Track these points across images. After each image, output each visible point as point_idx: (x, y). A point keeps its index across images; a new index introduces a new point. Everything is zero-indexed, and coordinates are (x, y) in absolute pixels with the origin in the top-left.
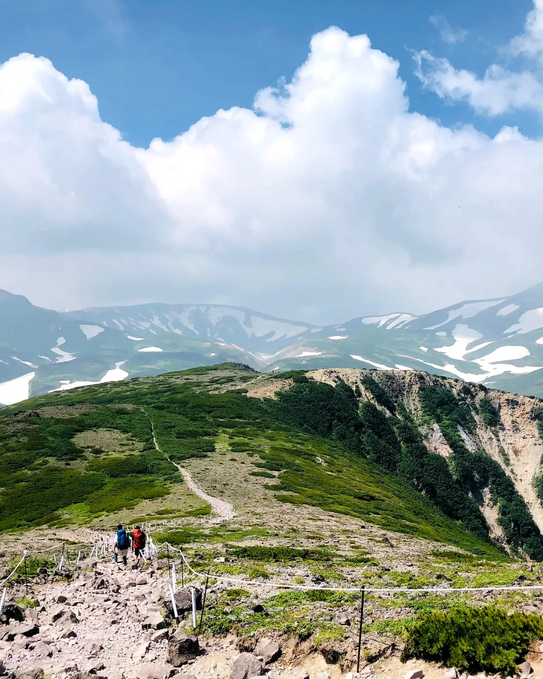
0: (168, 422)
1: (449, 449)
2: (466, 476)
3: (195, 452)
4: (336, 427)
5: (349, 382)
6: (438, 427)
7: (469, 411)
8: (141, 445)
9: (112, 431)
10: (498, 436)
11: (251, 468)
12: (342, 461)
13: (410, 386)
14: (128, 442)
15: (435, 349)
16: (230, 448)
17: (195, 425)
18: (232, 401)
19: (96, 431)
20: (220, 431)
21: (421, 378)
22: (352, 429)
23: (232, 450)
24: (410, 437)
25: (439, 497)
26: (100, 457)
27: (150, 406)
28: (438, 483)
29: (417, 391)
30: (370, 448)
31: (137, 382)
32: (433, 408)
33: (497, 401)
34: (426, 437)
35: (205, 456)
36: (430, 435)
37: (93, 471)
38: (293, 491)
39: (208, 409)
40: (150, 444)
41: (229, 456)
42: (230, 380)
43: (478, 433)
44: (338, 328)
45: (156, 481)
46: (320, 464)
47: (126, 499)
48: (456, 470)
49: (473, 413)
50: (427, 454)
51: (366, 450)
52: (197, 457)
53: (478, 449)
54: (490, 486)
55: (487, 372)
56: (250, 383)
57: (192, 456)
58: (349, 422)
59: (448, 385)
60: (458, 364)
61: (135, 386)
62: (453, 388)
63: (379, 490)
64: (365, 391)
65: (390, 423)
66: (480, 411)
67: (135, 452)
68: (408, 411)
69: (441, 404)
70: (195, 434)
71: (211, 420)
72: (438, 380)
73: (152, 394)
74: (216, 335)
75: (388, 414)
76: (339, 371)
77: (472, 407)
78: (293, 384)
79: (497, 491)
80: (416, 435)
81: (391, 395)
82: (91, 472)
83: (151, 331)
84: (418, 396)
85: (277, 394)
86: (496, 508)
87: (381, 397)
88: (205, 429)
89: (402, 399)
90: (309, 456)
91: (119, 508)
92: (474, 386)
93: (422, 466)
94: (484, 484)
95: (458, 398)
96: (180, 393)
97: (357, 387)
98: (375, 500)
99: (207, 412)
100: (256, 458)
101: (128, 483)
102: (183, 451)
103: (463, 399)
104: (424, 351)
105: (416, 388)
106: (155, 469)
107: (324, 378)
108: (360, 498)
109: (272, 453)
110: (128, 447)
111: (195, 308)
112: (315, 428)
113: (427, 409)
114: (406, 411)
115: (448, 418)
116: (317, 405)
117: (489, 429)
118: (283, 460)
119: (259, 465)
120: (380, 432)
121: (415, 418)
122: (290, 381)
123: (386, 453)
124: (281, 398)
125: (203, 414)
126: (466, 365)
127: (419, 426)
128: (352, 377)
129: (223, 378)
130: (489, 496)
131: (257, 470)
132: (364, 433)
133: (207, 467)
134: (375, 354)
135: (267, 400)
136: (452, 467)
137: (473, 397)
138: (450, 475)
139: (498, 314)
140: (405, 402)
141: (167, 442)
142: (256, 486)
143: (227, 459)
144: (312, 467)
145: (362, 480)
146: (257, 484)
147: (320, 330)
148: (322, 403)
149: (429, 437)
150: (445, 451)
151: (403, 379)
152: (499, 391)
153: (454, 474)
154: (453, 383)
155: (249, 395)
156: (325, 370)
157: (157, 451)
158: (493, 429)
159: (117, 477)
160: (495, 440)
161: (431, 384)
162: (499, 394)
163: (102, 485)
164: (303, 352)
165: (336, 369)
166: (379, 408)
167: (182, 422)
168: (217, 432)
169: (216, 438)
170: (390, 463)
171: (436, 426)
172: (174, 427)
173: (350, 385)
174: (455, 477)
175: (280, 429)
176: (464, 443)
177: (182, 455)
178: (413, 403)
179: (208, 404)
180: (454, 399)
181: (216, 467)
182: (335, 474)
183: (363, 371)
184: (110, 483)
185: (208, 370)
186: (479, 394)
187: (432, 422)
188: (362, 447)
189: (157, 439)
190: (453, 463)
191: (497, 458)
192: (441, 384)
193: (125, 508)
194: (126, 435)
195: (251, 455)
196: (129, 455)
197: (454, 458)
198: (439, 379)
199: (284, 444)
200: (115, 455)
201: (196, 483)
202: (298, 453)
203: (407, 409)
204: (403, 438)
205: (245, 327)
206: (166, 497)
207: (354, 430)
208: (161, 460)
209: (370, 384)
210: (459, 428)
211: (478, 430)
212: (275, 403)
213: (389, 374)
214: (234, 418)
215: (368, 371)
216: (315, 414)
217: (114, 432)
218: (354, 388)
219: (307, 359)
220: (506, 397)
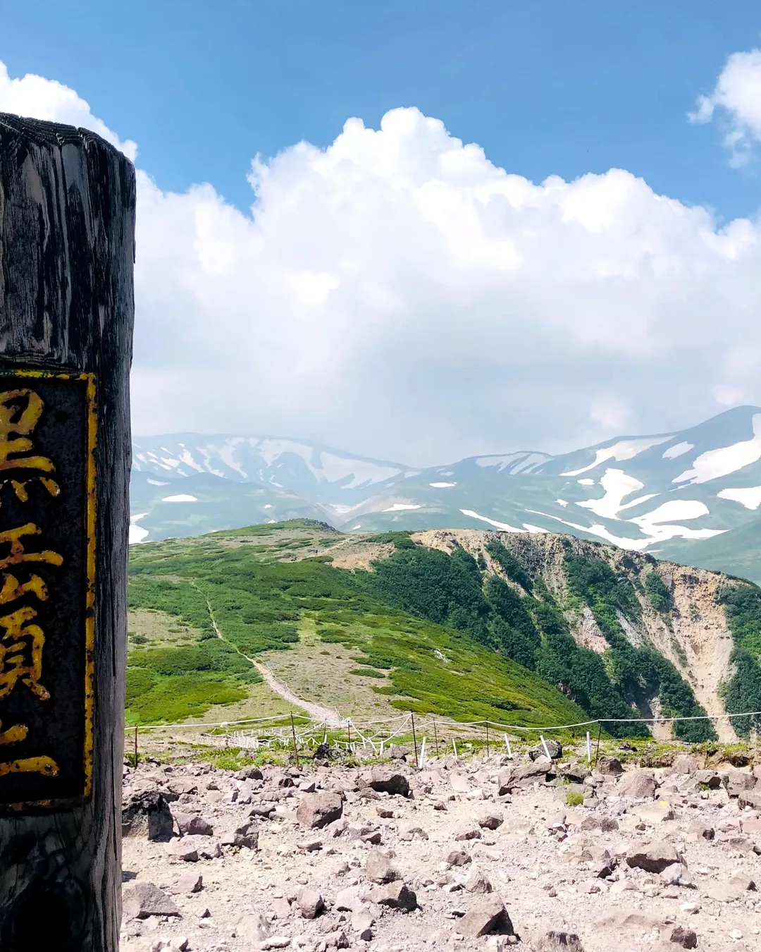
0: (231, 601)
1: (605, 642)
2: (628, 681)
3: (273, 643)
4: (453, 610)
5: (470, 548)
6: (591, 612)
7: (631, 592)
8: (198, 633)
9: (155, 612)
10: (671, 625)
11: (350, 665)
12: (470, 656)
13: (552, 554)
14: (180, 627)
15: (578, 503)
16: (319, 638)
17: (267, 605)
18: (314, 574)
19: (134, 612)
20: (303, 614)
21: (567, 544)
22: (475, 614)
23: (322, 640)
24: (553, 625)
25: (593, 708)
26: (143, 648)
27: (202, 579)
28: (591, 689)
29: (561, 563)
30: (499, 640)
31: (173, 545)
32: (583, 586)
33: (669, 577)
34: (573, 626)
35: (286, 648)
36: (579, 623)
37: (137, 666)
38: (411, 696)
39: (282, 583)
40: (210, 631)
41: (319, 648)
42: (305, 543)
43: (644, 620)
44: (442, 472)
45: (224, 681)
46: (441, 660)
47: (189, 704)
48: (615, 672)
49: (637, 593)
50: (576, 649)
51: (493, 643)
52: (277, 648)
53: (645, 643)
54: (661, 695)
55: (650, 536)
56: (334, 547)
57: (269, 648)
58: (471, 604)
59: (602, 555)
60: (608, 524)
61: (172, 550)
62: (610, 558)
63: (521, 696)
64: (491, 561)
65: (526, 606)
66: (647, 591)
67: (191, 641)
68: (549, 589)
69: (594, 580)
70: (269, 618)
71: (288, 599)
72: (589, 548)
73: (196, 561)
74: (271, 479)
75: (522, 593)
76: (455, 533)
77: (636, 585)
78: (395, 550)
79: (670, 701)
80: (561, 623)
81: (525, 568)
82: (134, 668)
83: (179, 471)
84: (563, 569)
85: (373, 564)
86: (669, 726)
87: (511, 570)
88: (283, 612)
89: (541, 573)
90: (425, 649)
91: (182, 716)
92: (638, 556)
93: (569, 665)
94: (652, 692)
95: (616, 572)
96: (237, 560)
97: (481, 555)
98: (518, 709)
99: (282, 588)
100: (356, 651)
101: (186, 683)
102: (257, 641)
103: (624, 574)
104: (562, 506)
105: (559, 557)
106: (221, 666)
107: (435, 543)
108: (498, 706)
109: (376, 644)
110: (179, 635)
111: (242, 440)
112: (426, 612)
113: (574, 587)
114: (547, 590)
115: (603, 599)
116: (428, 579)
117: (658, 617)
118: (393, 654)
119: (361, 661)
120: (512, 618)
121: (559, 600)
122: (391, 546)
123: (521, 647)
124: (379, 570)
125: (275, 591)
126: (621, 526)
127: (565, 610)
128: (474, 542)
129: (295, 540)
130: (659, 708)
131: (359, 667)
132: (491, 619)
133: (292, 663)
134: (494, 509)
135: (360, 572)
136: (609, 668)
137: (637, 572)
138: (607, 678)
139: (664, 456)
140: (545, 577)
141: (233, 629)
142: (363, 688)
143: (318, 652)
144: (431, 663)
145: (498, 683)
146: (362, 685)
147: (417, 473)
148: (434, 578)
149: (577, 626)
150: (600, 646)
151: (542, 545)
152: (672, 564)
153: (612, 678)
154: (610, 551)
155: (335, 564)
156: (436, 531)
157: (221, 641)
158: (664, 615)
159: (170, 674)
160: (666, 631)
161: (580, 553)
162: (672, 567)
163: (152, 685)
164: (395, 505)
165: (452, 531)
166: (511, 585)
167: (249, 601)
168: (297, 615)
169: (297, 623)
170: (526, 662)
171: (587, 611)
172: (239, 608)
173: (471, 553)
174: (613, 682)
175: (384, 612)
176: (625, 634)
177: (256, 645)
178: (555, 579)
179: (280, 575)
180: (612, 573)
181: (304, 663)
182: (463, 674)
183: (488, 533)
184: (162, 683)
185: (272, 529)
186: (644, 567)
187: (581, 605)
188: (488, 637)
189: (219, 624)
190: (611, 662)
191: (671, 656)
192: (593, 552)
193: (190, 716)
194: (175, 618)
195: (348, 648)
196: (183, 646)
197: (612, 656)
198: (591, 546)
199: (390, 632)
200: (164, 645)
201: (281, 683)
202: (410, 645)
203: (547, 586)
204: (543, 627)
205: (312, 469)
206: (244, 701)
207: (478, 615)
208: (229, 652)
209: (499, 552)
210: (618, 613)
211: (643, 616)
212: (370, 577)
213: (523, 538)
214: (319, 596)
215: (494, 534)
216: (425, 592)
217: (158, 614)
218: (476, 558)
219: (401, 514)
220: (681, 571)
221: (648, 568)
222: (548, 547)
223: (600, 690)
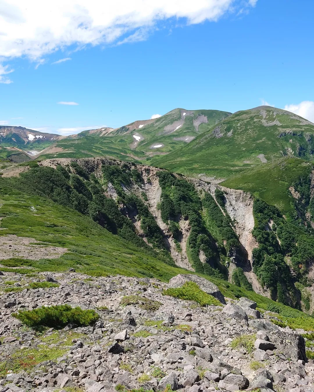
1: (117, 195)
5: (64, 165)
6: (112, 185)
7: (127, 176)
12: (47, 208)
13: (97, 165)
21: (103, 161)
24: (97, 191)
32: (109, 176)
33: (140, 170)
34: (106, 191)
46: (32, 211)
50: (106, 199)
56: (6, 169)
59: (116, 164)
62: (119, 165)
64: (73, 169)
65: (87, 185)
66: (132, 175)
69: (113, 173)
75: (85, 181)
76: (58, 160)
78: (30, 169)
80: (101, 190)
81: (87, 171)
84: (102, 170)
85: (20, 174)
87: (80, 173)
90: (27, 207)
92: (129, 163)
93: (103, 205)
103: (124, 170)
105: (100, 166)
107: (50, 164)
109: (3, 207)
113: (106, 176)
114: (96, 178)
117: (137, 184)
121: (100, 182)
122: (28, 167)
124: (23, 177)
127: (102, 185)
128: (66, 163)
135: (14, 178)
137: (129, 169)
140: (95, 174)
144: (27, 213)
148: (47, 178)
154: (119, 162)
155: (2, 176)
160: (140, 189)
161: (108, 164)
162: (141, 166)
166: (81, 178)
174: (119, 209)
176: (124, 192)
180: (120, 170)
182: (39, 215)
187: (108, 183)
198: (112, 161)
199: (14, 202)
202: (20, 206)
209: (75, 166)
210: (122, 184)
212: (19, 180)
213: (86, 160)
218: (67, 169)
219: (58, 153)
220: (144, 168)
221: (133, 168)
222: (96, 163)
223: (114, 212)
